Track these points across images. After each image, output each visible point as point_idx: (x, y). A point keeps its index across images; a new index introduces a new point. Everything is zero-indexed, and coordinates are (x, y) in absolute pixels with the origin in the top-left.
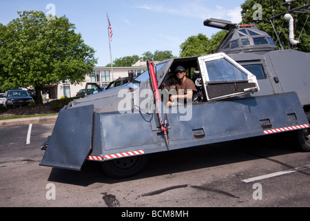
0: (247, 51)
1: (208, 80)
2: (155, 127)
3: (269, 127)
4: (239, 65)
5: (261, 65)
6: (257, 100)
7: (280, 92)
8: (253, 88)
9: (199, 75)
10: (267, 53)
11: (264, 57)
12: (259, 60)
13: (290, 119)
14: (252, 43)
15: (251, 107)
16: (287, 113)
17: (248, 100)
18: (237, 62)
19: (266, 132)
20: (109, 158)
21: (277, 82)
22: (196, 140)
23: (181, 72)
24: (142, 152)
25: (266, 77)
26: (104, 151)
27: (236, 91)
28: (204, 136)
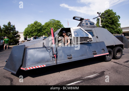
0: (87, 27)
1: (74, 36)
2: (51, 55)
3: (96, 54)
4: (86, 31)
5: (92, 32)
6: (92, 44)
7: (99, 41)
8: (91, 40)
9: (71, 34)
10: (94, 28)
11: (93, 29)
12: (91, 30)
13: (102, 51)
14: (89, 24)
15: (90, 47)
16: (101, 49)
17: (88, 44)
18: (85, 30)
19: (95, 56)
20: (29, 69)
21: (97, 38)
22: (68, 60)
23: (64, 33)
24: (45, 66)
25: (94, 36)
26: (27, 66)
27: (84, 41)
28: (72, 58)
